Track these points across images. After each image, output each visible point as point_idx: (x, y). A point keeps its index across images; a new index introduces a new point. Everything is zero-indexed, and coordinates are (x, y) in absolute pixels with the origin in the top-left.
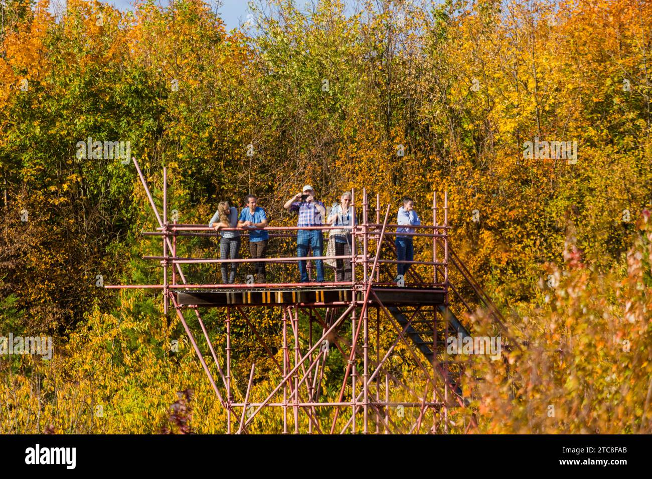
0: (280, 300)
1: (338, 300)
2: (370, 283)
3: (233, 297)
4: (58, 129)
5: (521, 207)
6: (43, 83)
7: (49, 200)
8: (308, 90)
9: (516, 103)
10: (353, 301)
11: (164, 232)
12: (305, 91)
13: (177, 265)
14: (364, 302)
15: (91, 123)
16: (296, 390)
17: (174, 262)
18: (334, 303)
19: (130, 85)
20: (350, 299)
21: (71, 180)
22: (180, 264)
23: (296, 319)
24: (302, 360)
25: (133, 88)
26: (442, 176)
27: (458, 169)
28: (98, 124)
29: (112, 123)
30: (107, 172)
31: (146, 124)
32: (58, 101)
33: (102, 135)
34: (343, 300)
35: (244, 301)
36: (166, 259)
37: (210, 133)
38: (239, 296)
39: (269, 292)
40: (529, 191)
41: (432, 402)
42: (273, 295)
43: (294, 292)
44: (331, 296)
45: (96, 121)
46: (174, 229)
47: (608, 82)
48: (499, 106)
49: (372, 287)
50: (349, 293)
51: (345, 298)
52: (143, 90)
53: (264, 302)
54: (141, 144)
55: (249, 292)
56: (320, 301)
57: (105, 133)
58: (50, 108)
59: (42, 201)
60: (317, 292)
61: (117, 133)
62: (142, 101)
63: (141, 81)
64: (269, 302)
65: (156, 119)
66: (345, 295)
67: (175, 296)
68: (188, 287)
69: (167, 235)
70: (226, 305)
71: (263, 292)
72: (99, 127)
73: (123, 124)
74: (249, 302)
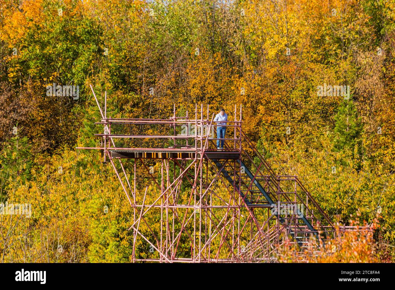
0: (160, 156)
1: (188, 157)
2: (204, 150)
3: (138, 154)
4: (48, 50)
5: (278, 94)
6: (41, 25)
7: (43, 85)
8: (174, 32)
9: (277, 40)
10: (195, 158)
11: (105, 122)
12: (172, 32)
13: (111, 138)
14: (201, 159)
15: (65, 48)
16: (167, 200)
17: (109, 137)
18: (186, 159)
19: (85, 29)
20: (194, 157)
21: (54, 75)
22: (113, 138)
23: (168, 166)
24: (171, 186)
25: (86, 30)
26: (239, 77)
27: (247, 74)
28: (68, 48)
29: (75, 47)
30: (72, 72)
31: (92, 48)
32: (48, 35)
33: (70, 53)
34: (191, 157)
35: (143, 157)
36: (106, 136)
37: (125, 53)
38: (141, 154)
39: (155, 153)
40: (282, 86)
41: (233, 206)
42: (157, 154)
43: (167, 153)
44: (185, 155)
45: (67, 46)
46: (110, 121)
47: (323, 29)
48: (268, 42)
49: (205, 151)
50: (194, 154)
51: (192, 157)
52: (91, 31)
53: (153, 157)
54: (90, 59)
55: (145, 152)
56: (180, 157)
57: (72, 53)
58: (44, 38)
59: (39, 85)
60: (178, 153)
61: (78, 53)
62: (91, 37)
63: (90, 26)
64: (155, 157)
65: (97, 45)
66: (192, 155)
67: (110, 153)
68: (116, 149)
69: (106, 124)
70: (134, 158)
71: (152, 152)
72: (69, 50)
73: (81, 47)
74: (145, 157)
